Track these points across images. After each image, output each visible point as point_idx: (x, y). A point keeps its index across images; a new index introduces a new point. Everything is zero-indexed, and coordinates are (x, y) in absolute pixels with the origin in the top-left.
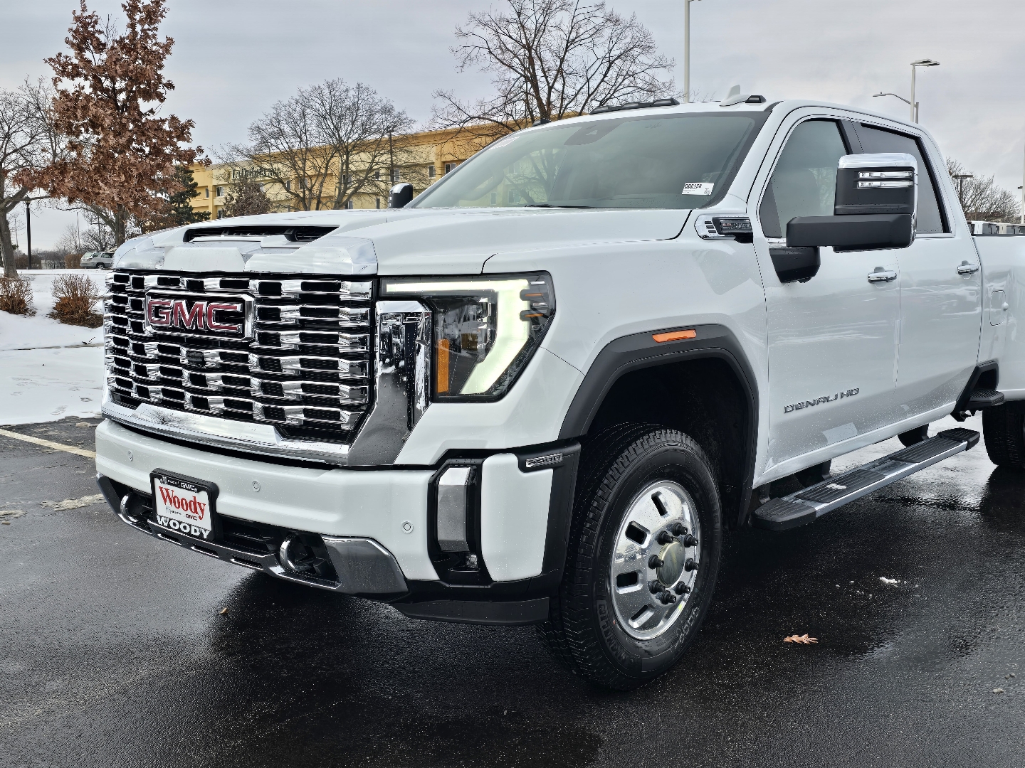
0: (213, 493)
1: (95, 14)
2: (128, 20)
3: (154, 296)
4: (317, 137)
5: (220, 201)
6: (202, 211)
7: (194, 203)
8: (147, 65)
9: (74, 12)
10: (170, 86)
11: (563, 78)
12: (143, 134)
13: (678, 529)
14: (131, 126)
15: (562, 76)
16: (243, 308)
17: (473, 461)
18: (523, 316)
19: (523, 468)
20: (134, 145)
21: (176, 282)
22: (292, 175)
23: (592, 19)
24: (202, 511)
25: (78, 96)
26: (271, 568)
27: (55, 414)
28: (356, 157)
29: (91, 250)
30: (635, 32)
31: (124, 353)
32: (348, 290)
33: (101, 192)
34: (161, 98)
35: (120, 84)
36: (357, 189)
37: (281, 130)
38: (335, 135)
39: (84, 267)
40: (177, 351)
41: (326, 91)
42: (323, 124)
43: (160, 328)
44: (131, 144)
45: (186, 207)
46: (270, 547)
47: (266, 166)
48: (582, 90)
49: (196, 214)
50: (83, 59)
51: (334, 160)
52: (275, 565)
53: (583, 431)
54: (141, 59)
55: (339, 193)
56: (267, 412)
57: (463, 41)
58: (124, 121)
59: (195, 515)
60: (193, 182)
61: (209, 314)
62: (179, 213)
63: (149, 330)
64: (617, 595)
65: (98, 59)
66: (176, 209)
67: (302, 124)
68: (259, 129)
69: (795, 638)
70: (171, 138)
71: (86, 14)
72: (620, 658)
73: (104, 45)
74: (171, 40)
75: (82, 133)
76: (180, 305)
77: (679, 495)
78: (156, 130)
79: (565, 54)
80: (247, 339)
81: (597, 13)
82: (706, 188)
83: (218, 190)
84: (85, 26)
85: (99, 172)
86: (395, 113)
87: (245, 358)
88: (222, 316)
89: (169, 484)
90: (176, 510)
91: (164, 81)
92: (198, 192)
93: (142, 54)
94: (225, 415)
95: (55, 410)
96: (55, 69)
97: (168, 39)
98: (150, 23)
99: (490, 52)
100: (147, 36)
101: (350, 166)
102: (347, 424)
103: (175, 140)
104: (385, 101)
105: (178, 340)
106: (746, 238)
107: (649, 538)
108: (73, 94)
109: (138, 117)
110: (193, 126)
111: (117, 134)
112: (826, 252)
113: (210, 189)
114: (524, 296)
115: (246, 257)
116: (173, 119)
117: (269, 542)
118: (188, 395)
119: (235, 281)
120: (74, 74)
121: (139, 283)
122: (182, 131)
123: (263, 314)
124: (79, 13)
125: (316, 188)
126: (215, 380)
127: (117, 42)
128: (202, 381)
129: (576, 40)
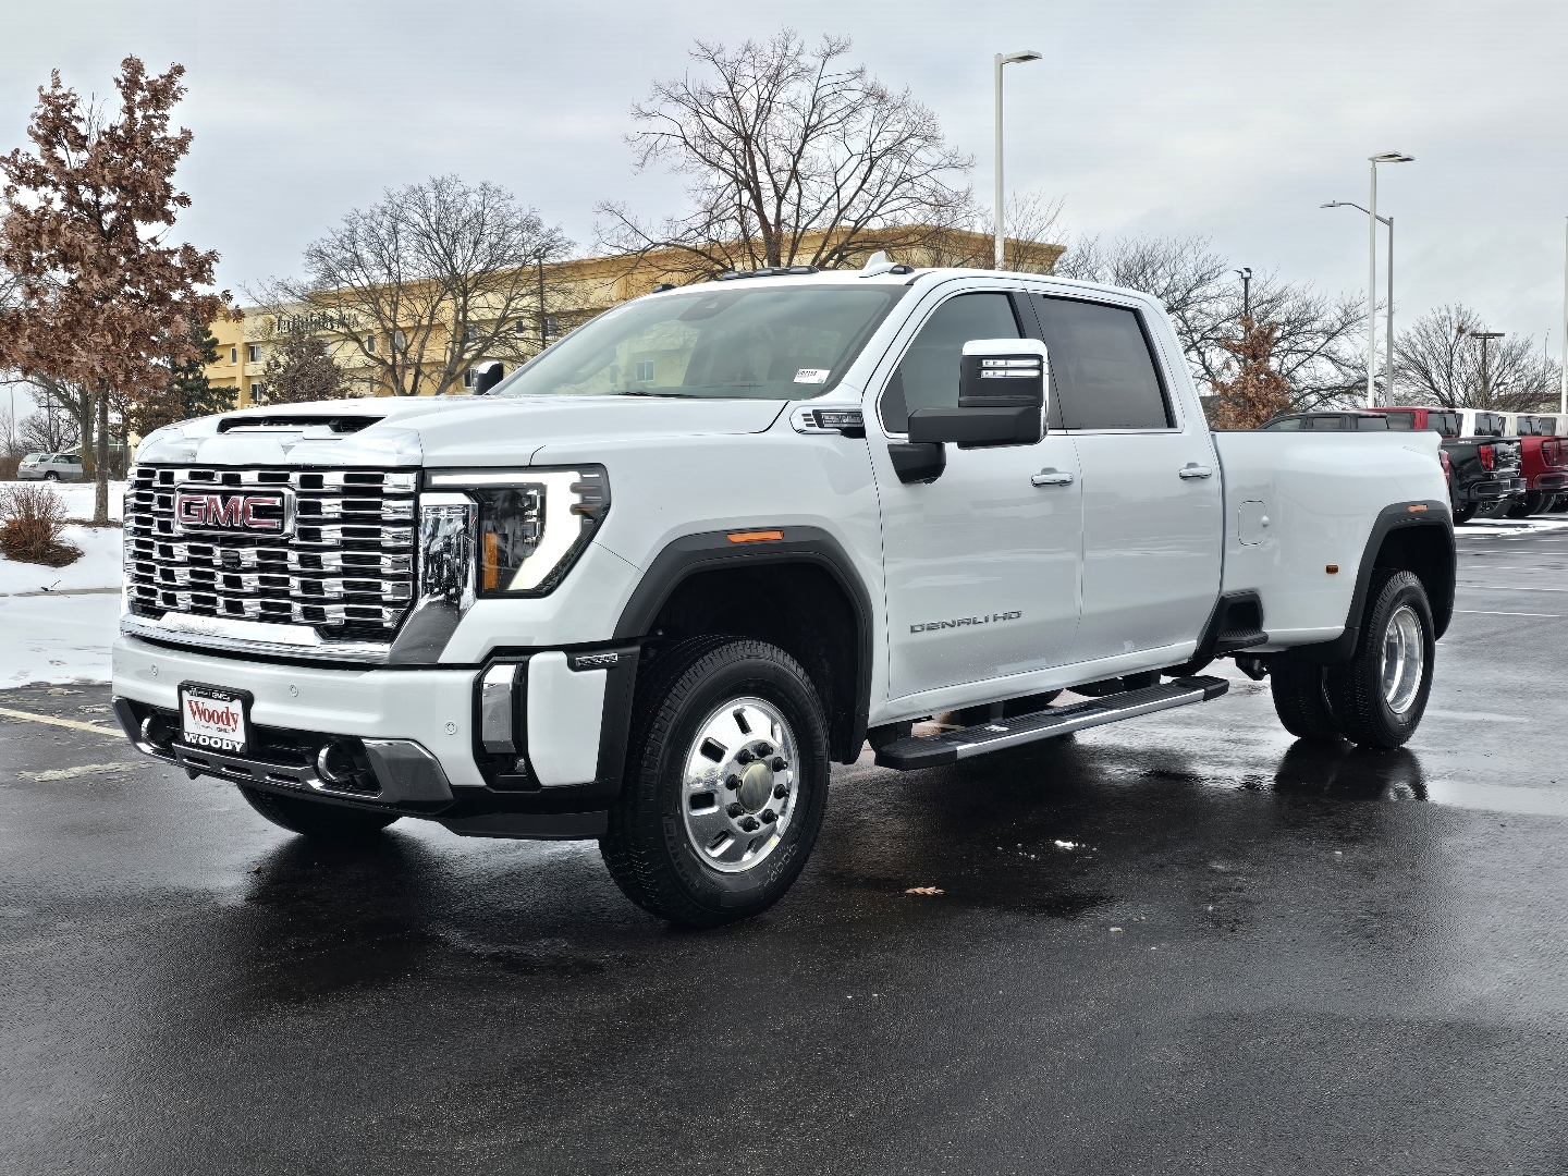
0: (247, 700)
1: (73, 92)
2: (124, 102)
3: (184, 491)
4: (415, 267)
5: (257, 368)
6: (224, 385)
7: (209, 371)
8: (150, 169)
9: (41, 89)
10: (184, 200)
11: (799, 184)
12: (141, 273)
13: (763, 750)
14: (123, 260)
15: (797, 181)
16: (283, 502)
17: (518, 658)
18: (575, 509)
19: (573, 666)
20: (127, 288)
21: (210, 477)
22: (373, 325)
23: (843, 93)
24: (236, 722)
25: (44, 214)
26: (309, 782)
27: (16, 678)
28: (480, 301)
29: (34, 450)
30: (911, 114)
31: (149, 557)
32: (392, 483)
33: (74, 359)
34: (169, 218)
35: (108, 198)
36: (480, 352)
37: (357, 256)
38: (445, 265)
39: (23, 479)
40: (209, 551)
41: (431, 196)
42: (427, 248)
43: (191, 527)
44: (123, 287)
45: (197, 379)
46: (309, 761)
47: (332, 312)
48: (831, 203)
49: (214, 391)
50: (53, 159)
51: (442, 304)
52: (312, 778)
53: (642, 631)
54: (141, 159)
55: (452, 358)
56: (306, 613)
57: (644, 125)
58: (113, 251)
59: (226, 727)
60: (211, 337)
61: (245, 511)
62: (186, 389)
63: (178, 529)
64: (690, 817)
65: (74, 159)
66: (181, 383)
67: (392, 247)
68: (321, 255)
69: (919, 890)
70: (183, 278)
71: (59, 92)
72: (693, 885)
73: (85, 138)
74: (187, 136)
75: (46, 270)
76: (215, 501)
77: (768, 714)
78: (160, 265)
79: (803, 145)
80: (286, 535)
81: (853, 84)
82: (821, 375)
83: (251, 351)
84: (57, 109)
85: (71, 329)
86: (544, 230)
87: (284, 556)
88: (260, 512)
89: (199, 695)
90: (206, 724)
91: (174, 194)
92: (219, 354)
93: (144, 152)
94: (262, 618)
95: (13, 675)
96: (9, 173)
97: (183, 131)
98: (157, 107)
99: (686, 143)
100: (152, 127)
101: (469, 314)
102: (390, 621)
103: (189, 280)
104: (526, 211)
105: (212, 539)
106: (856, 432)
107: (728, 757)
108: (36, 211)
109: (133, 246)
110: (217, 261)
111: (104, 273)
112: (951, 448)
113: (239, 349)
114: (575, 488)
115: (287, 448)
116: (188, 249)
117: (308, 752)
118: (221, 600)
119: (274, 475)
120: (37, 179)
121: (167, 478)
122: (200, 267)
123: (304, 508)
124: (48, 90)
125: (415, 347)
126: (251, 582)
127: (104, 133)
128: (237, 582)
129: (820, 126)
